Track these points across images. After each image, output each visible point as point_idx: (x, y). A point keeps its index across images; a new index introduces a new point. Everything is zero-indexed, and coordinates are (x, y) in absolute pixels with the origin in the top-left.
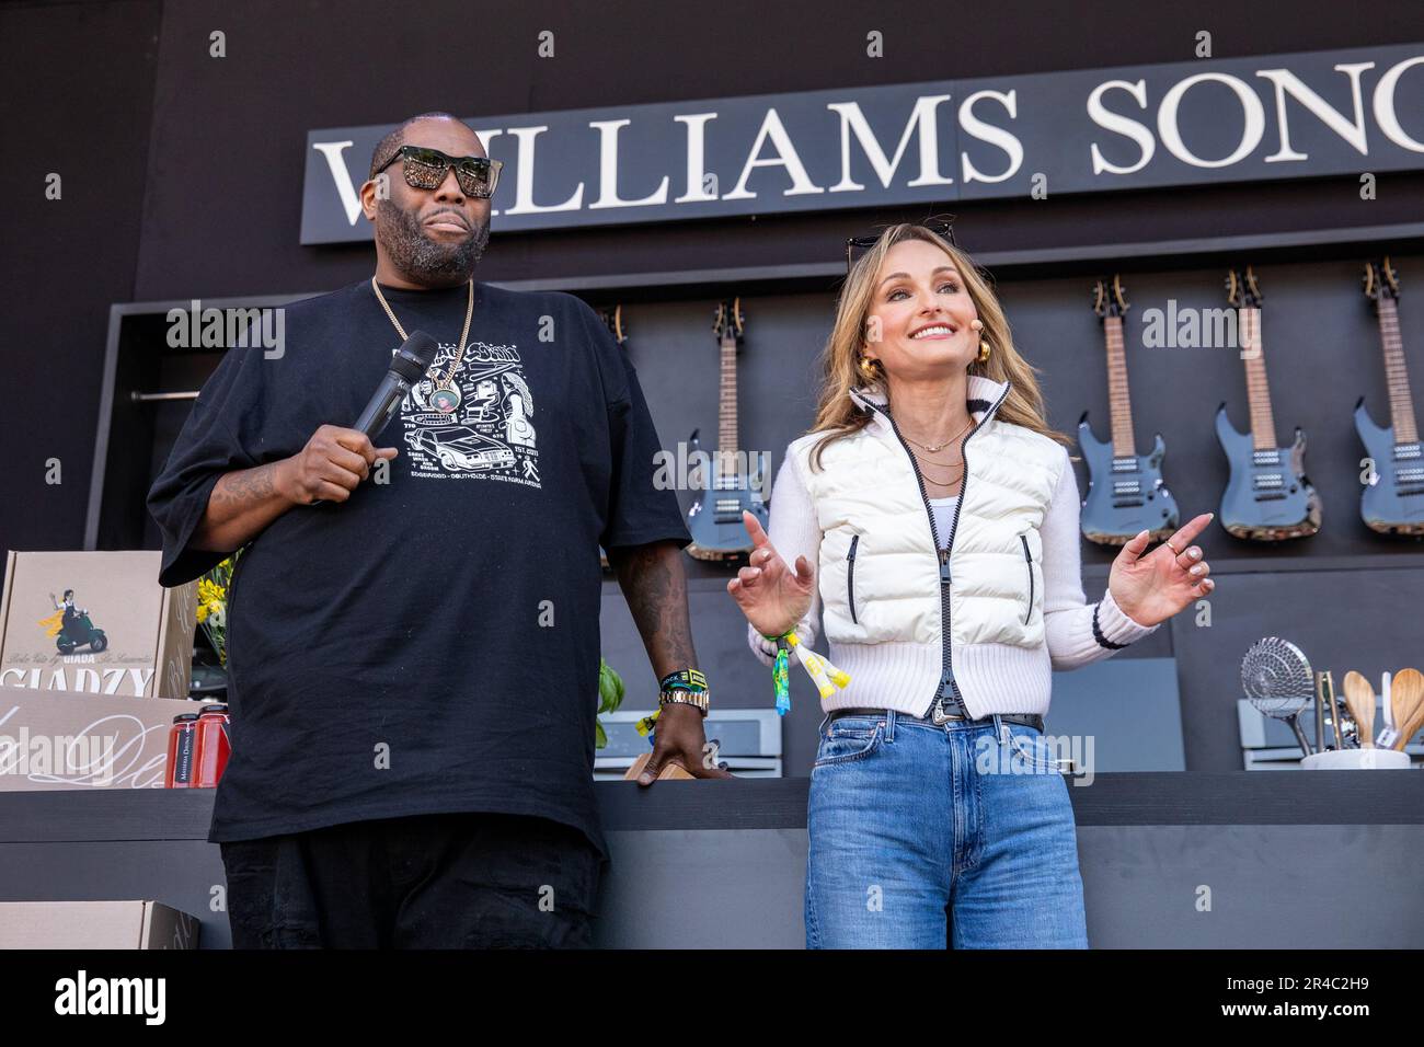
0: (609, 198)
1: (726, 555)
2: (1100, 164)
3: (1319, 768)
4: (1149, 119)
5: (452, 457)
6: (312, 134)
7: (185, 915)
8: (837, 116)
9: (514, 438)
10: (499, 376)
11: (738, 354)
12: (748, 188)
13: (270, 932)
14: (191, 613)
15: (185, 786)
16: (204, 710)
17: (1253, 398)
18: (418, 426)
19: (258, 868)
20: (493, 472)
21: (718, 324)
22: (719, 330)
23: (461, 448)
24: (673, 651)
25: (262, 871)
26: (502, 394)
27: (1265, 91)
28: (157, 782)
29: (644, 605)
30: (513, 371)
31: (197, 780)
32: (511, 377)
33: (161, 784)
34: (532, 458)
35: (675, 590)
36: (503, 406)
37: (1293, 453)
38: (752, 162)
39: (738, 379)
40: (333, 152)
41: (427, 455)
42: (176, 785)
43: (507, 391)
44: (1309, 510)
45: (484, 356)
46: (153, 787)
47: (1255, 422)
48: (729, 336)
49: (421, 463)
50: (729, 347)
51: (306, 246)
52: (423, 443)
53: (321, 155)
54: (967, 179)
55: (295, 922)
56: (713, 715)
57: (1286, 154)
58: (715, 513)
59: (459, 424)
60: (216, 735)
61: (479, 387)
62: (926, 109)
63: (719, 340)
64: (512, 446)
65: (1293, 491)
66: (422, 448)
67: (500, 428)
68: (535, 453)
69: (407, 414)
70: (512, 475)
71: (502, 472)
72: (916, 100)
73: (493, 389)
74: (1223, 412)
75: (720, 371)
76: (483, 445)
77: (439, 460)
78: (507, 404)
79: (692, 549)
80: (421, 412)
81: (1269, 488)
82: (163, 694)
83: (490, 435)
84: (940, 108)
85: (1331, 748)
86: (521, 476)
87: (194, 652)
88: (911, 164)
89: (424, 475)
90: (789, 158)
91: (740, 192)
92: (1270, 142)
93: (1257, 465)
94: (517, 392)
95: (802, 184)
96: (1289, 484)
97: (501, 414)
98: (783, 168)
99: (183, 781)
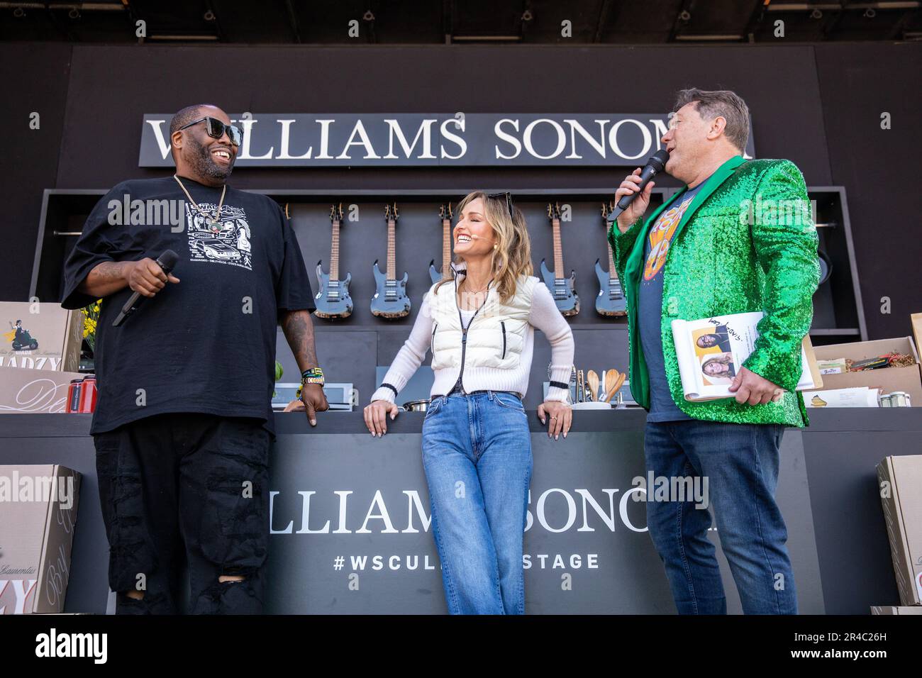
0: (285, 154)
1: (331, 316)
2: (499, 154)
3: (577, 409)
4: (519, 136)
5: (210, 252)
6: (145, 116)
7: (74, 472)
8: (388, 125)
9: (241, 246)
10: (235, 220)
11: (340, 228)
12: (347, 154)
13: (115, 479)
14: (81, 333)
15: (76, 412)
16: (86, 377)
17: (556, 257)
18: (196, 238)
19: (111, 449)
20: (230, 261)
21: (332, 214)
22: (332, 216)
23: (216, 249)
24: (308, 359)
25: (113, 450)
26: (236, 228)
27: (567, 128)
28: (62, 410)
29: (294, 339)
30: (242, 218)
31: (82, 409)
32: (241, 221)
33: (64, 411)
34: (249, 257)
35: (308, 332)
36: (236, 233)
37: (571, 282)
38: (350, 143)
39: (340, 239)
40: (156, 125)
41: (199, 251)
42: (72, 412)
43: (239, 227)
44: (575, 304)
45: (228, 211)
46: (60, 412)
47: (556, 267)
48: (336, 219)
49: (195, 254)
50: (336, 224)
51: (141, 168)
52: (197, 245)
53: (150, 126)
54: (443, 157)
55: (128, 473)
56: (327, 386)
57: (574, 156)
58: (328, 297)
59: (215, 238)
60: (92, 389)
61: (226, 224)
62: (426, 125)
63: (332, 221)
64: (240, 250)
65: (569, 297)
66: (197, 247)
67: (234, 242)
68: (251, 255)
69: (191, 232)
70: (239, 263)
71: (234, 261)
72: (422, 121)
73: (232, 225)
74: (544, 263)
75: (332, 235)
76: (226, 249)
77: (205, 253)
78: (238, 232)
79: (316, 313)
80: (198, 231)
81: (560, 295)
82: (66, 370)
83: (229, 244)
84: (432, 125)
85: (581, 401)
86: (243, 264)
87: (82, 353)
88: (419, 149)
89: (197, 260)
90: (366, 142)
91: (344, 156)
92: (567, 150)
93: (556, 285)
94: (243, 228)
95: (372, 154)
96: (568, 293)
97: (235, 236)
98: (363, 147)
99: (74, 410)
